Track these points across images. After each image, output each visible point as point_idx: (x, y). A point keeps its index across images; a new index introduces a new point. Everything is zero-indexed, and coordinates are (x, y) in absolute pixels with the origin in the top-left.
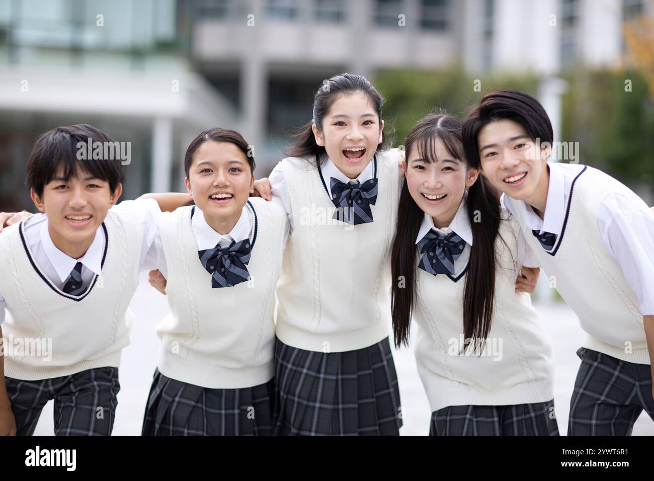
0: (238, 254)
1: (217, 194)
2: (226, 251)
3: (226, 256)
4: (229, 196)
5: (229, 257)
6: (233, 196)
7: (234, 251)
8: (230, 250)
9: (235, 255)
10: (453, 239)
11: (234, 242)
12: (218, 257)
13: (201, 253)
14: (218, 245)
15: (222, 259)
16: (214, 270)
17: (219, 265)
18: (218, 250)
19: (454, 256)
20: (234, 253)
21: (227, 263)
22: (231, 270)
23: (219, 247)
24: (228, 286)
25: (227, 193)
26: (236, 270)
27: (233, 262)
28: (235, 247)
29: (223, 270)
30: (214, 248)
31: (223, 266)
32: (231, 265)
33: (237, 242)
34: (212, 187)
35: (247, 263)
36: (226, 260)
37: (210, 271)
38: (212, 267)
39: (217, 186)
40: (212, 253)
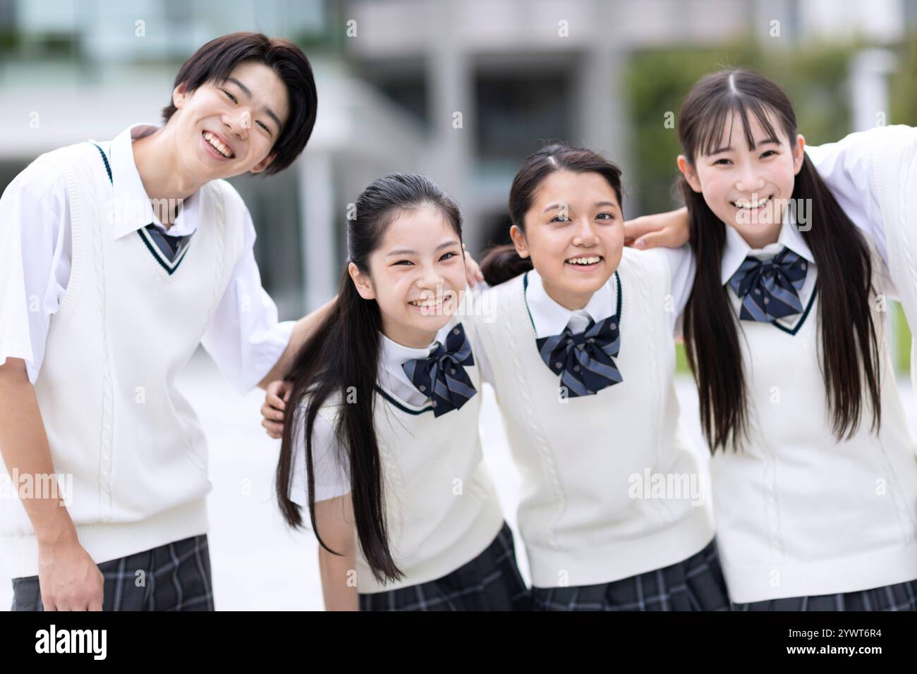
0: (600, 342)
1: (580, 257)
2: (580, 338)
3: (581, 346)
4: (597, 259)
5: (585, 347)
6: (601, 258)
7: (594, 337)
8: (587, 335)
9: (595, 344)
10: (787, 258)
11: (592, 323)
12: (568, 348)
13: (541, 343)
14: (567, 329)
15: (574, 351)
16: (564, 368)
17: (570, 361)
18: (567, 337)
19: (796, 284)
20: (592, 340)
21: (583, 357)
22: (591, 368)
23: (568, 332)
24: (587, 394)
25: (595, 256)
26: (598, 368)
27: (592, 355)
28: (595, 331)
29: (577, 369)
30: (561, 335)
31: (576, 362)
32: (589, 361)
33: (596, 321)
34: (571, 246)
35: (616, 355)
36: (580, 352)
37: (557, 372)
38: (559, 365)
39: (580, 246)
40: (558, 342)
